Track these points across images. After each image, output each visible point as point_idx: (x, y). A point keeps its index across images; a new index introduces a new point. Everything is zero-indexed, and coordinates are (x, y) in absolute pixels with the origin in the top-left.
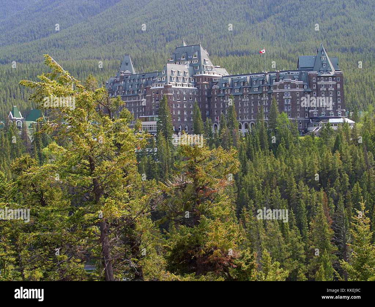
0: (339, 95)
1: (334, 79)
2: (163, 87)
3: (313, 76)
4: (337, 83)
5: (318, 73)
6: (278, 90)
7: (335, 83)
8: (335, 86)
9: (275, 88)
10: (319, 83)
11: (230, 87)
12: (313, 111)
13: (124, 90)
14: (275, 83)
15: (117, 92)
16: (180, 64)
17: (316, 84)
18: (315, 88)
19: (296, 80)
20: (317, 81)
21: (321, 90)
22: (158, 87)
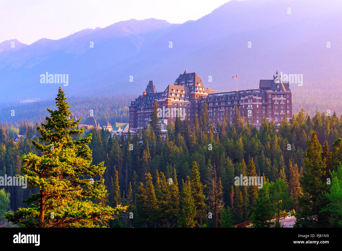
0: (288, 108)
1: (285, 96)
2: (165, 100)
3: (270, 93)
4: (287, 99)
5: (273, 92)
6: (244, 103)
7: (285, 99)
8: (285, 101)
9: (242, 102)
10: (273, 99)
11: (212, 101)
12: (268, 118)
13: (145, 104)
14: (242, 98)
15: (141, 105)
16: (181, 85)
17: (272, 99)
18: (270, 102)
19: (257, 96)
20: (272, 97)
21: (275, 103)
22: (162, 100)
